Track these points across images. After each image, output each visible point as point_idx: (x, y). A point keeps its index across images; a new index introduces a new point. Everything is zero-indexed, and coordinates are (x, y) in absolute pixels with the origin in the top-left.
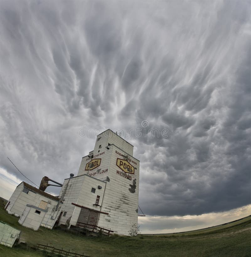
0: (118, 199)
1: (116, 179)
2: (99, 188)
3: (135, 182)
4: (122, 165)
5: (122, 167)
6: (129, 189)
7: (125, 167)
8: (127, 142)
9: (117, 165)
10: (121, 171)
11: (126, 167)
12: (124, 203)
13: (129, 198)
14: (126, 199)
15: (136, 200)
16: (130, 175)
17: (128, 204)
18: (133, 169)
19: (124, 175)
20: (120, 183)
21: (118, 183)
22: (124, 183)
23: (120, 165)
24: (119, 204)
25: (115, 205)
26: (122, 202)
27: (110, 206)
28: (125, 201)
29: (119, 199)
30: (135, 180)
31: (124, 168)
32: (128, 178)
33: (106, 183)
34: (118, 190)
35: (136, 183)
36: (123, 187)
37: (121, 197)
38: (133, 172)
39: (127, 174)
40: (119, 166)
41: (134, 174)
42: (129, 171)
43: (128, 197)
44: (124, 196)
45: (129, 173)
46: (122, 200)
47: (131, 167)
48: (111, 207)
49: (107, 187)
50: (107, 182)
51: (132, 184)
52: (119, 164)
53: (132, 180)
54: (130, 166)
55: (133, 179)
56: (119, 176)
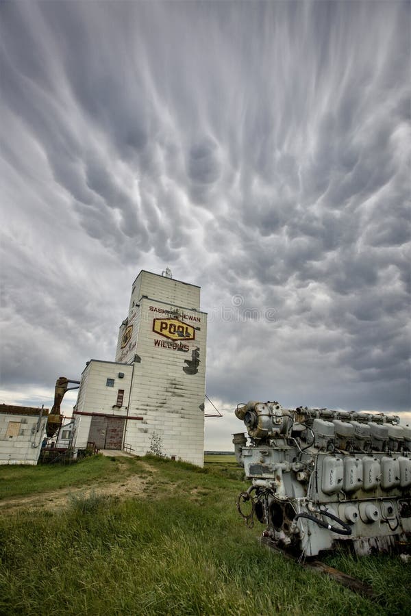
0: (160, 389)
1: (154, 356)
2: (121, 376)
3: (196, 353)
4: (166, 328)
5: (166, 332)
6: (185, 369)
7: (172, 330)
8: (184, 283)
9: (154, 330)
10: (165, 339)
11: (175, 330)
12: (174, 394)
13: (185, 384)
14: (177, 386)
15: (200, 386)
16: (184, 343)
17: (182, 396)
18: (190, 331)
19: (173, 345)
20: (163, 361)
21: (158, 361)
22: (171, 359)
23: (162, 328)
24: (164, 397)
25: (156, 401)
26: (170, 394)
27: (146, 403)
28: (176, 390)
29: (165, 389)
30: (198, 349)
31: (170, 332)
32: (180, 349)
33: (133, 366)
34: (160, 373)
35: (198, 355)
36: (170, 367)
37: (168, 386)
38: (191, 337)
39: (178, 342)
40: (159, 331)
41: (193, 339)
42: (183, 336)
43: (181, 384)
44: (174, 382)
45: (181, 339)
46: (170, 390)
47: (187, 328)
48: (147, 406)
49: (135, 373)
50: (136, 363)
51: (191, 359)
52: (158, 328)
53: (191, 352)
54: (185, 326)
55: (192, 349)
56: (159, 349)
